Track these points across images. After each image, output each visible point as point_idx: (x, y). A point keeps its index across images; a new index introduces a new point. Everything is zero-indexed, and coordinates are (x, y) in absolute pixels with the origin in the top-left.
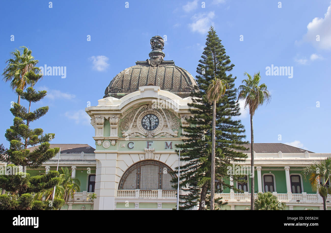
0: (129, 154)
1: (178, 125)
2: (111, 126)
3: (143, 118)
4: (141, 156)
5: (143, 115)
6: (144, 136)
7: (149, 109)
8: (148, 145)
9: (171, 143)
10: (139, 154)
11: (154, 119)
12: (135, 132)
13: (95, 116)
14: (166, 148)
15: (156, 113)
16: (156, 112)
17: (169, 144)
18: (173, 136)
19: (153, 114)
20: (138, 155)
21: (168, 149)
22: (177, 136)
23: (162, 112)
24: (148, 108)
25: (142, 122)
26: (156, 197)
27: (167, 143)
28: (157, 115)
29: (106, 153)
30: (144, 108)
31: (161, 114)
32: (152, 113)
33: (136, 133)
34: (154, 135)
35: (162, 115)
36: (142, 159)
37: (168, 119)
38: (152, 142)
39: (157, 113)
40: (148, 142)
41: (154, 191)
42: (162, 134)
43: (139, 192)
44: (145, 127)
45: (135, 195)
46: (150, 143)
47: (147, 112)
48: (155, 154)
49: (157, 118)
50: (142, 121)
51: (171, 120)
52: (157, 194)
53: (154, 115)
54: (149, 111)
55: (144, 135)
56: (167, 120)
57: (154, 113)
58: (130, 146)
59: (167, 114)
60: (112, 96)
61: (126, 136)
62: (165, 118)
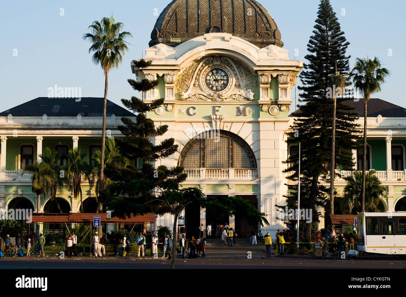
0: (191, 123)
1: (254, 84)
2: (166, 85)
3: (208, 75)
4: (206, 125)
5: (208, 70)
6: (209, 98)
7: (215, 62)
8: (215, 111)
9: (245, 108)
11: (222, 75)
12: (197, 94)
13: (145, 72)
14: (238, 115)
16: (224, 67)
17: (241, 109)
19: (220, 69)
20: (202, 123)
21: (240, 116)
22: (253, 99)
23: (233, 67)
24: (213, 60)
25: (206, 80)
26: (227, 177)
27: (238, 108)
28: (226, 71)
29: (161, 122)
30: (208, 60)
31: (231, 69)
32: (218, 67)
33: (199, 94)
34: (223, 97)
35: (233, 70)
37: (241, 77)
38: (220, 107)
39: (226, 68)
40: (214, 107)
41: (224, 171)
42: (233, 97)
43: (204, 171)
44: (210, 86)
45: (200, 176)
46: (217, 108)
47: (212, 66)
48: (224, 122)
49: (226, 75)
50: (206, 78)
51: (244, 77)
52: (228, 174)
53: (222, 71)
54: (215, 65)
56: (239, 77)
57: (222, 68)
58: (191, 112)
59: (239, 70)
60: (163, 43)
61: (186, 99)
62: (236, 74)
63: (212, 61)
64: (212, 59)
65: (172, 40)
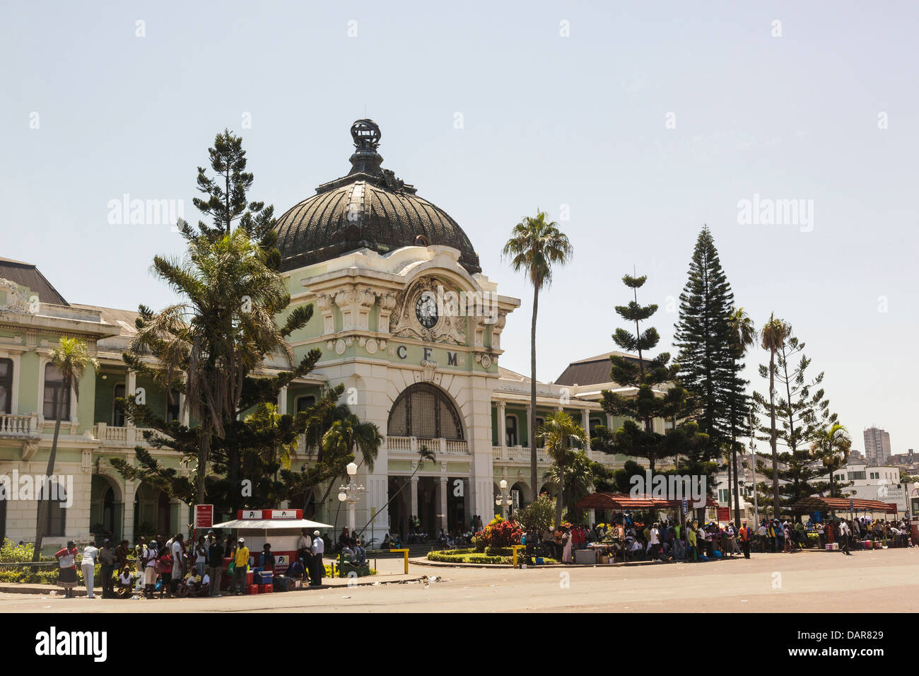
0: (400, 369)
2: (382, 311)
3: (417, 303)
4: (417, 374)
5: (418, 295)
6: (420, 337)
8: (426, 355)
9: (455, 355)
10: (413, 370)
12: (407, 328)
13: (360, 288)
14: (449, 364)
17: (453, 357)
18: (457, 342)
21: (451, 366)
22: (464, 343)
25: (417, 310)
26: (438, 451)
27: (449, 354)
29: (371, 364)
30: (418, 282)
33: (409, 329)
34: (435, 337)
36: (418, 380)
38: (431, 350)
40: (425, 349)
41: (434, 441)
42: (444, 338)
43: (416, 441)
44: (421, 320)
45: (410, 447)
46: (428, 352)
47: (423, 291)
48: (435, 373)
49: (435, 306)
50: (415, 307)
52: (440, 446)
55: (421, 335)
58: (403, 353)
60: (368, 247)
61: (397, 334)
65: (380, 247)
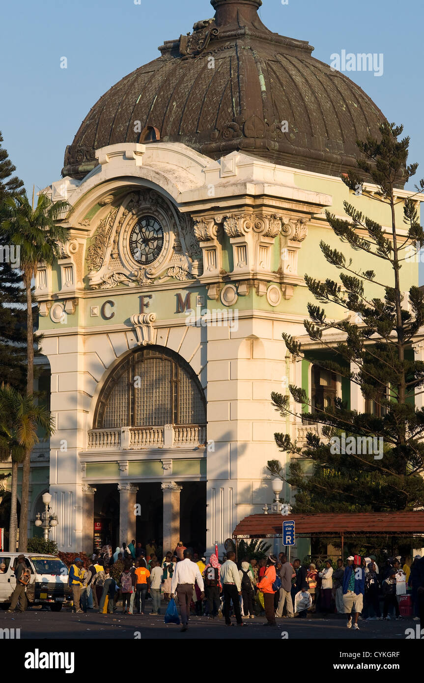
0: (107, 333)
3: (133, 231)
4: (128, 335)
5: (132, 221)
6: (133, 280)
7: (143, 203)
8: (142, 305)
9: (189, 295)
10: (125, 332)
11: (155, 230)
15: (157, 214)
16: (157, 211)
17: (184, 299)
18: (191, 274)
19: (152, 217)
20: (123, 334)
21: (181, 313)
22: (198, 274)
23: (169, 210)
26: (162, 444)
27: (179, 296)
28: (160, 219)
29: (58, 337)
30: (132, 201)
31: (166, 214)
32: (149, 212)
34: (153, 277)
35: (170, 217)
36: (134, 344)
38: (150, 297)
39: (160, 214)
40: (141, 298)
41: (156, 431)
43: (130, 434)
44: (137, 255)
45: (121, 443)
46: (146, 300)
48: (157, 329)
49: (161, 228)
50: (130, 238)
52: (164, 437)
53: (155, 220)
54: (142, 210)
55: (133, 278)
56: (180, 230)
57: (153, 213)
58: (108, 310)
61: (100, 285)
62: (175, 223)
63: (138, 202)
64: (137, 198)
65: (82, 167)
